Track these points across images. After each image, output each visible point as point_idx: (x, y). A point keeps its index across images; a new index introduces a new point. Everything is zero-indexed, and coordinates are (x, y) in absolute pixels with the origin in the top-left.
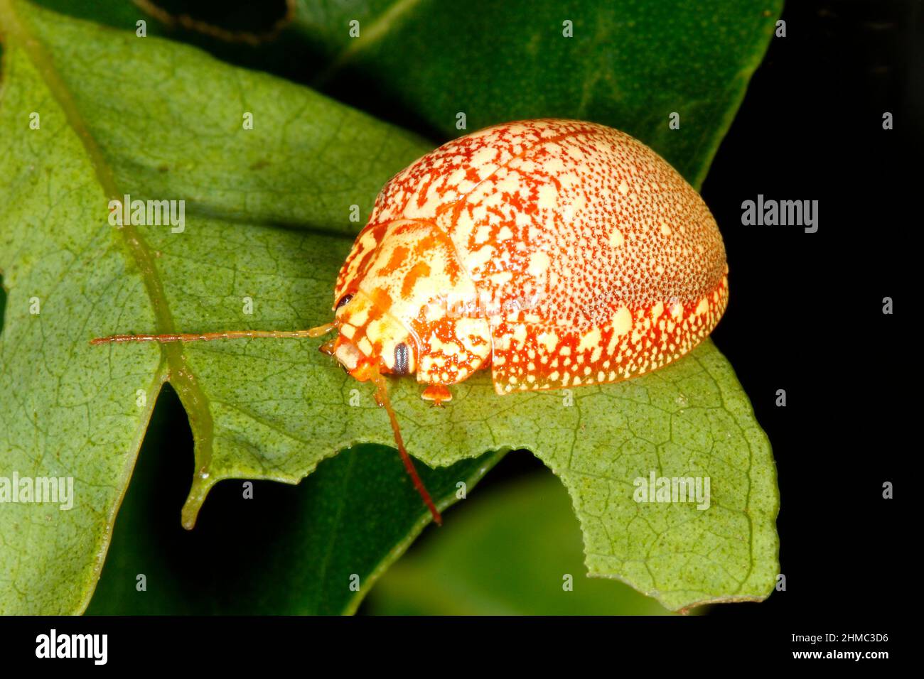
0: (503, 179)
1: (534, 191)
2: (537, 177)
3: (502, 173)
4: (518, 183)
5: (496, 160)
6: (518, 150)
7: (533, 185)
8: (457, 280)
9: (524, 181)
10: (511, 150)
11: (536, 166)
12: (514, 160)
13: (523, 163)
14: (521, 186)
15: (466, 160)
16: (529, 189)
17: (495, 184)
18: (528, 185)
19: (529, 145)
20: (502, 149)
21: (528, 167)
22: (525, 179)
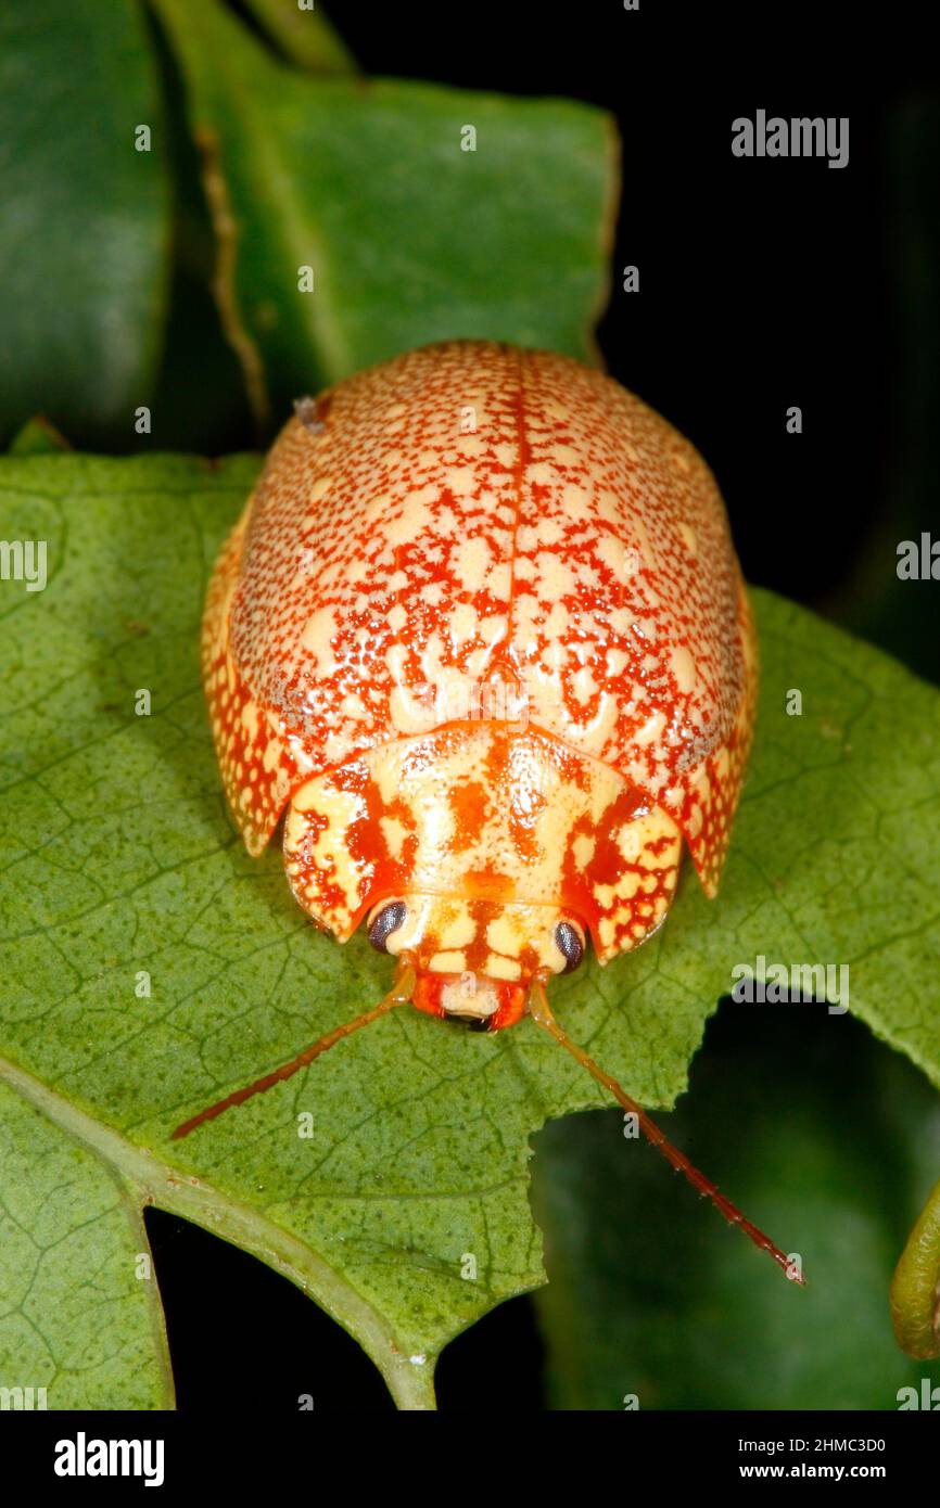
0: (538, 579)
1: (596, 564)
2: (578, 539)
3: (524, 569)
4: (566, 569)
5: (498, 555)
6: (507, 515)
7: (587, 556)
8: (589, 780)
9: (571, 559)
10: (498, 523)
11: (558, 523)
12: (518, 533)
13: (535, 530)
14: (574, 570)
15: (449, 586)
16: (589, 566)
17: (535, 594)
18: (581, 560)
19: (511, 495)
20: (486, 531)
21: (550, 531)
22: (568, 555)
